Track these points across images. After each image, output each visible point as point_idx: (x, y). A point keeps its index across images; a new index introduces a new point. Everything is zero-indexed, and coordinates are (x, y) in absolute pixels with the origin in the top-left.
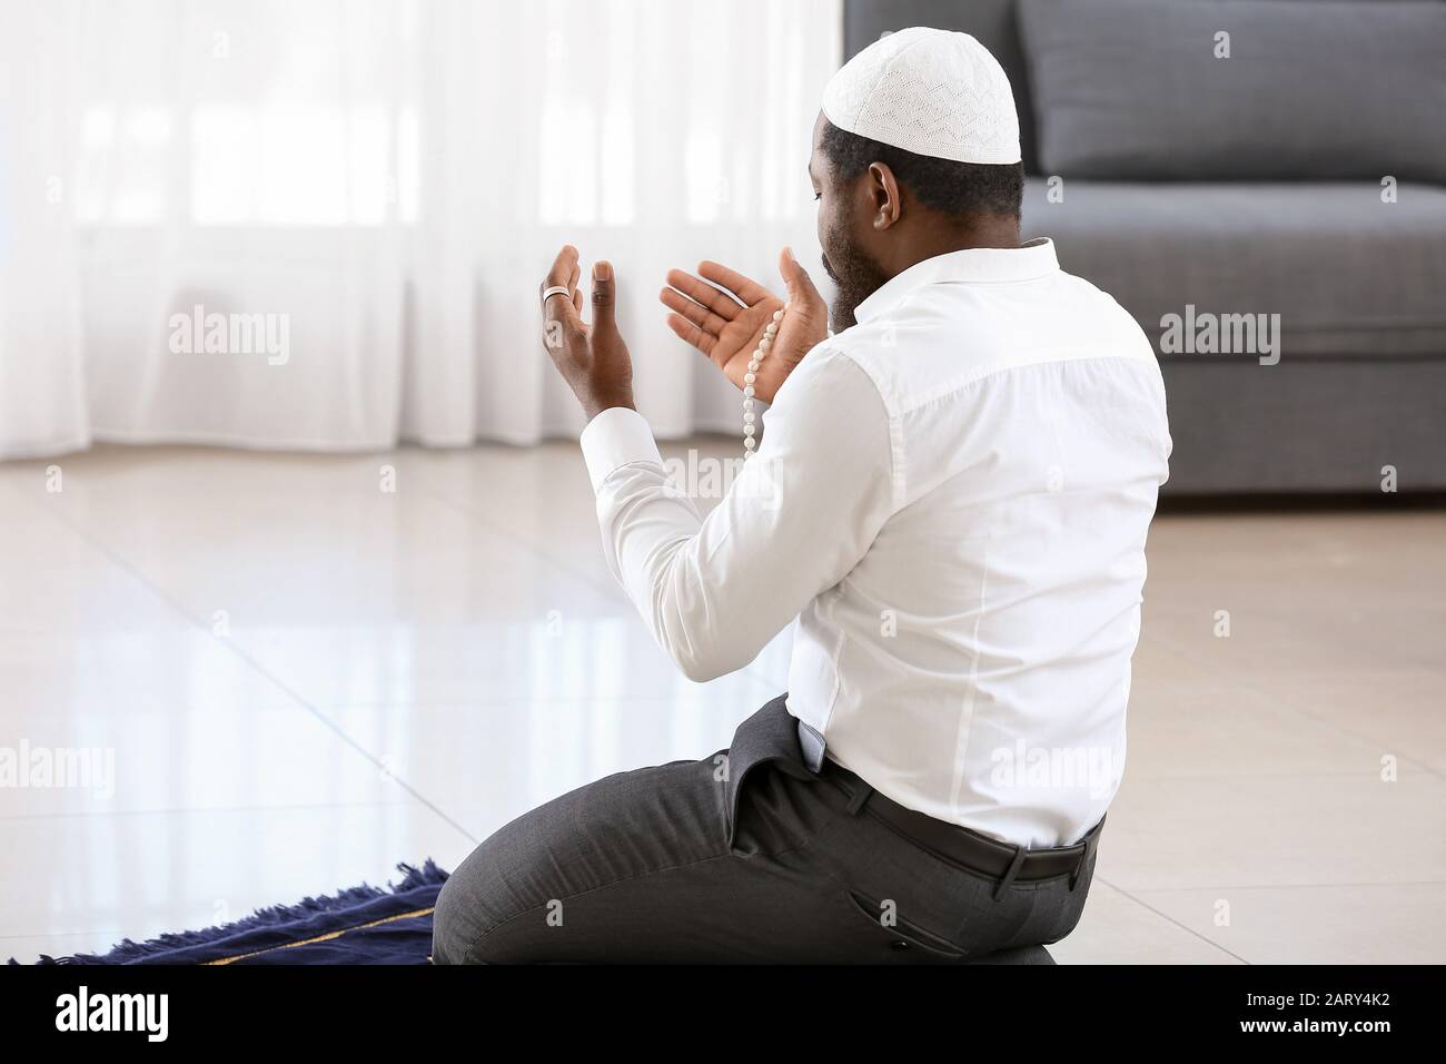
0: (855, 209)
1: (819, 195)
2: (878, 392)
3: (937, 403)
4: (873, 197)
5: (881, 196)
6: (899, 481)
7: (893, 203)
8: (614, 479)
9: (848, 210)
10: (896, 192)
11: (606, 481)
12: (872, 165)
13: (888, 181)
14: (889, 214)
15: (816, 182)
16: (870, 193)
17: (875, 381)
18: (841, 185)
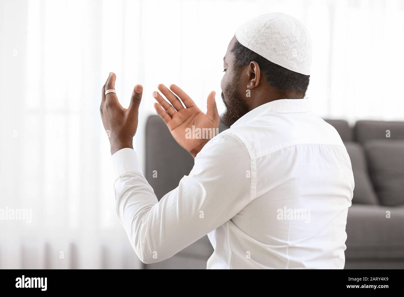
0: (241, 78)
1: (225, 70)
2: (247, 149)
3: (270, 155)
4: (249, 75)
5: (252, 75)
6: (254, 187)
7: (257, 79)
8: (124, 177)
9: (237, 78)
10: (259, 75)
11: (121, 177)
12: (251, 62)
13: (256, 69)
14: (254, 83)
15: (226, 64)
16: (248, 74)
17: (245, 145)
18: (237, 67)
